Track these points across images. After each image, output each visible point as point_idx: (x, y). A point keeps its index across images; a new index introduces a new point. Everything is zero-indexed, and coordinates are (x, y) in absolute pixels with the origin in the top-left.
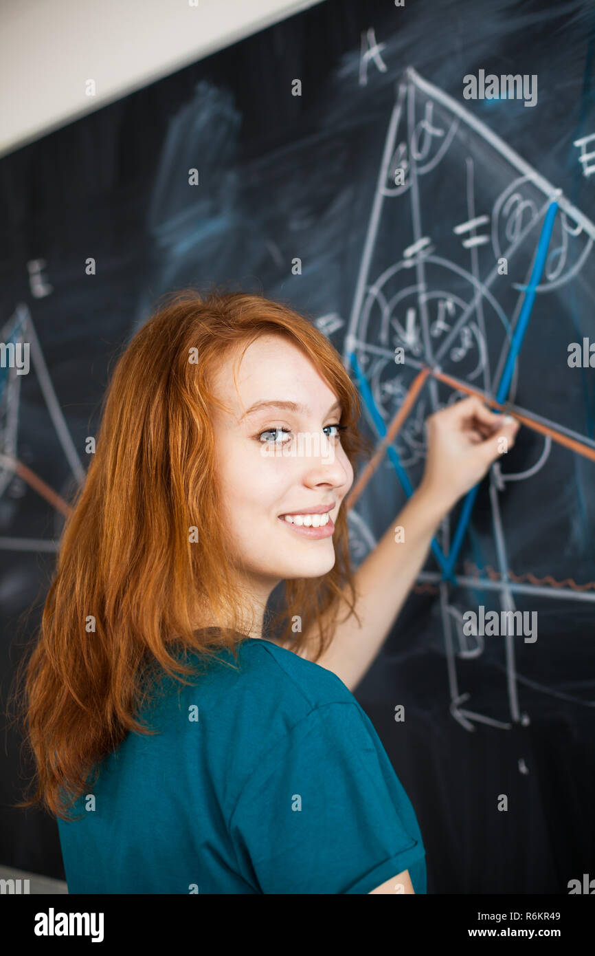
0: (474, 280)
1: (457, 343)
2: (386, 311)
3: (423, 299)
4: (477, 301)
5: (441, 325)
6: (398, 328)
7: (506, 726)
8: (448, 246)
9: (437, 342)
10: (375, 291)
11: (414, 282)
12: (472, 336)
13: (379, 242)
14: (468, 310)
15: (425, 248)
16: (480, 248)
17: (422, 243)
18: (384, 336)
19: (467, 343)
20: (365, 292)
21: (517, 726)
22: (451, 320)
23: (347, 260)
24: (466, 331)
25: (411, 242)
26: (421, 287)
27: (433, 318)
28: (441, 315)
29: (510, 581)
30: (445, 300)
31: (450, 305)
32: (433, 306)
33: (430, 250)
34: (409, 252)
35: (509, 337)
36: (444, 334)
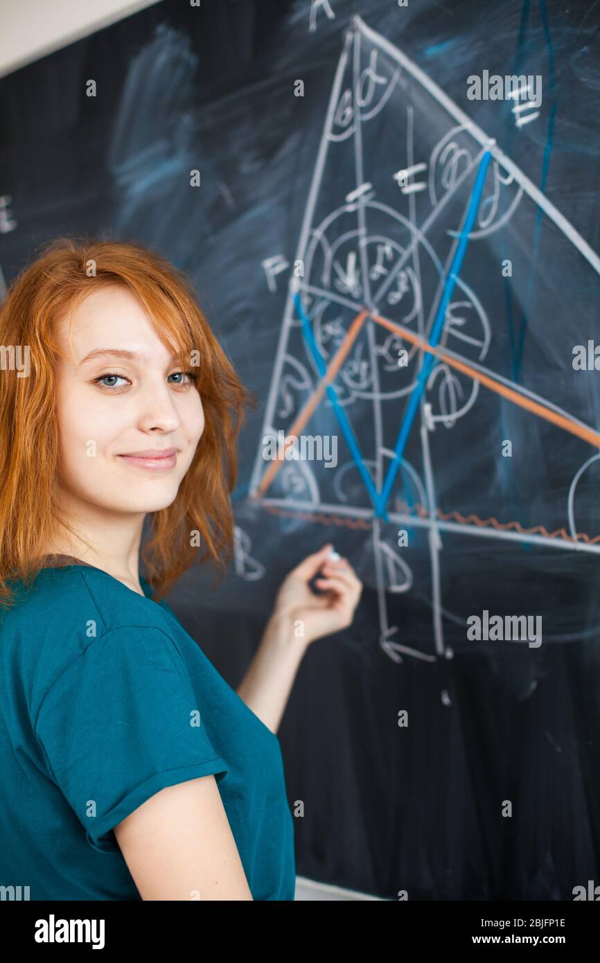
0: (411, 225)
1: (394, 287)
2: (329, 254)
3: (363, 243)
4: (413, 247)
5: (379, 269)
6: (340, 271)
7: (431, 659)
8: (387, 191)
9: (375, 286)
10: (318, 234)
11: (355, 226)
12: (408, 280)
13: (324, 187)
14: (405, 254)
15: (366, 193)
16: (418, 195)
17: (364, 187)
18: (326, 278)
19: (403, 287)
20: (310, 234)
21: (442, 658)
22: (389, 265)
23: (293, 204)
24: (403, 275)
25: (353, 187)
26: (362, 231)
27: (372, 262)
28: (380, 259)
29: (438, 519)
30: (383, 244)
31: (388, 249)
32: (372, 250)
33: (371, 195)
34: (351, 197)
35: (443, 282)
36: (382, 278)
